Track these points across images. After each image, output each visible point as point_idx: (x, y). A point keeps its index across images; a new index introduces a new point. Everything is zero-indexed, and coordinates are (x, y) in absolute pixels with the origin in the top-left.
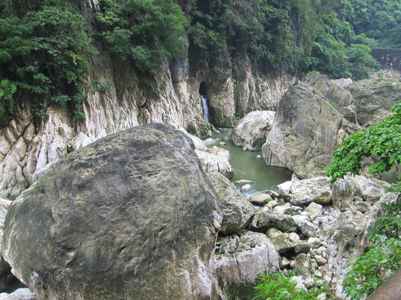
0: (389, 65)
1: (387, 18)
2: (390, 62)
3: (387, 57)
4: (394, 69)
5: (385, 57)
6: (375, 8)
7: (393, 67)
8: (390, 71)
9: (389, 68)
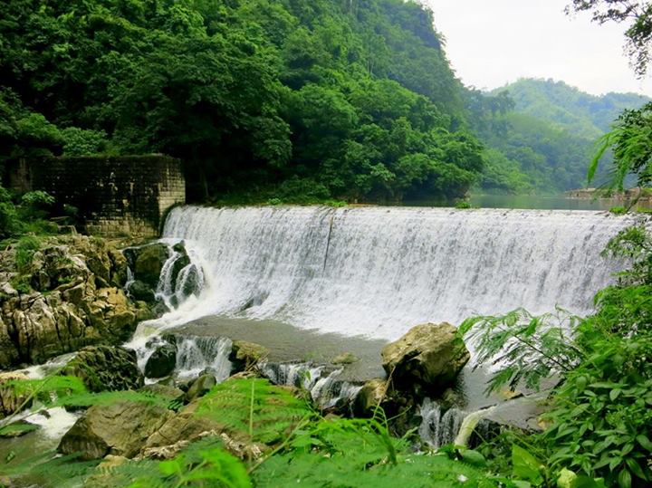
0: (121, 205)
1: (130, 70)
2: (120, 195)
3: (109, 181)
4: (135, 217)
5: (106, 182)
6: (96, 44)
7: (130, 209)
8: (126, 222)
9: (121, 214)
